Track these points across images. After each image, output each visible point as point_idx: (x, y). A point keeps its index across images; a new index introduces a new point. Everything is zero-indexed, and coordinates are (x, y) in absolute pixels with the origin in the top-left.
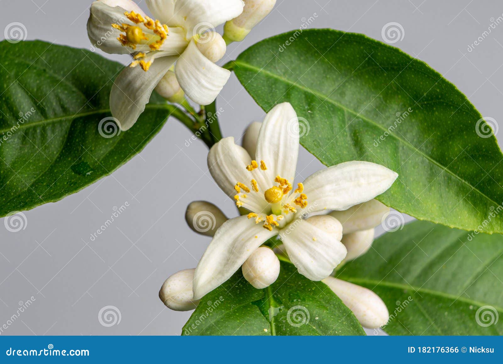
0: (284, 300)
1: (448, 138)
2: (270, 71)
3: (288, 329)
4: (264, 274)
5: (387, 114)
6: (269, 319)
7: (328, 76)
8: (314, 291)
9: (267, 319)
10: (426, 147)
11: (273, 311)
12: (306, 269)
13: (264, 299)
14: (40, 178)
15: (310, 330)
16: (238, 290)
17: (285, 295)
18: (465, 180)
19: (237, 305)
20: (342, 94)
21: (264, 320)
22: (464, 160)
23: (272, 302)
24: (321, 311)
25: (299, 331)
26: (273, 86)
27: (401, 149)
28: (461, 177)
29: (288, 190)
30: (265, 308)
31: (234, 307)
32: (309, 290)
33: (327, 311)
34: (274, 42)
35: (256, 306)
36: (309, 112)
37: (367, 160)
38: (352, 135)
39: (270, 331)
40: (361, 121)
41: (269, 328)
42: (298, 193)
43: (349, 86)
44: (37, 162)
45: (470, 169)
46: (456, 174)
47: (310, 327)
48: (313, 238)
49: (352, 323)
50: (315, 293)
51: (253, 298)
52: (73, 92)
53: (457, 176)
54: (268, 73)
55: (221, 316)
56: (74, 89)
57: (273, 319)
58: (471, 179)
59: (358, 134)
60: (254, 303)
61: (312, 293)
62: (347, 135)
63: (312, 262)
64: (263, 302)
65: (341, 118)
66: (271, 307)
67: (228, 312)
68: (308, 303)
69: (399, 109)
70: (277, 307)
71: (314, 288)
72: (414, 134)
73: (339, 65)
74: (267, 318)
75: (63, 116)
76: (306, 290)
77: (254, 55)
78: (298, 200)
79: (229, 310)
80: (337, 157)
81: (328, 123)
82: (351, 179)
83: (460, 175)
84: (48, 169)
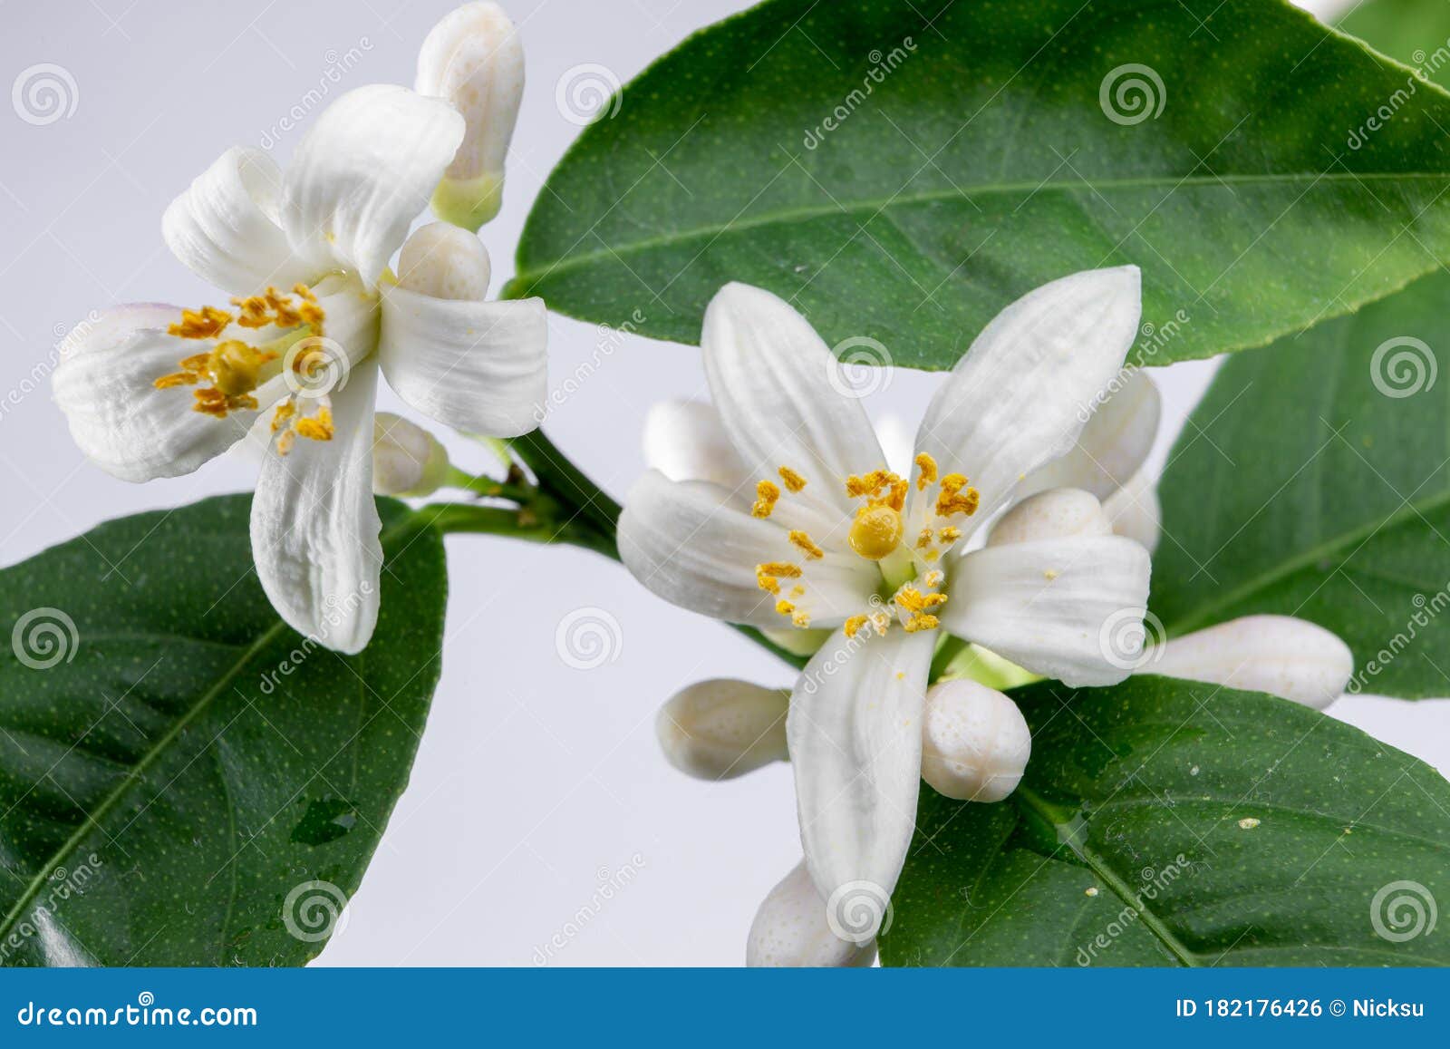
0: (1075, 786)
1: (1183, 100)
2: (622, 240)
3: (1147, 849)
4: (997, 747)
5: (989, 146)
6: (1077, 859)
7: (774, 155)
8: (1132, 712)
9: (1071, 862)
10: (1145, 158)
11: (1069, 834)
12: (1084, 664)
13: (1023, 820)
14: (231, 921)
15: (1201, 812)
16: (945, 844)
17: (1069, 770)
18: (1299, 172)
19: (972, 879)
20: (842, 173)
21: (1066, 870)
22: (1261, 123)
23: (1051, 811)
24: (1190, 745)
25: (1178, 833)
26: (660, 271)
27: (1085, 206)
28: (1285, 171)
29: (902, 494)
30: (1046, 840)
31: (969, 893)
32: (1118, 716)
33: (1205, 735)
34: (580, 161)
35: (1020, 850)
36: (798, 269)
37: (1030, 288)
38: (944, 254)
39: (1105, 888)
40: (939, 207)
41: (1093, 879)
42: (931, 483)
43: (845, 144)
44: (194, 888)
45: (1291, 135)
46: (1264, 172)
47: (1194, 805)
48: (1047, 574)
49: (1289, 722)
50: (1135, 713)
51: (996, 836)
52: (155, 647)
53: (1274, 177)
54: (621, 247)
55: (957, 937)
56: (152, 639)
57: (1088, 852)
58: (1313, 159)
59: (958, 243)
60: (1010, 846)
61: (1131, 719)
62: (932, 266)
63: (1085, 636)
64: (1027, 828)
65: (885, 233)
66: (1058, 826)
67: (963, 914)
68: (1144, 750)
69: (1009, 114)
70: (1073, 816)
71: (1126, 702)
72: (1091, 149)
73: (783, 106)
74: (1072, 860)
75: (174, 724)
76: (1110, 722)
77: (553, 229)
78: (946, 502)
79: (964, 906)
80: (954, 333)
81: (864, 264)
82: (1031, 360)
83: (1279, 169)
84: (238, 885)
